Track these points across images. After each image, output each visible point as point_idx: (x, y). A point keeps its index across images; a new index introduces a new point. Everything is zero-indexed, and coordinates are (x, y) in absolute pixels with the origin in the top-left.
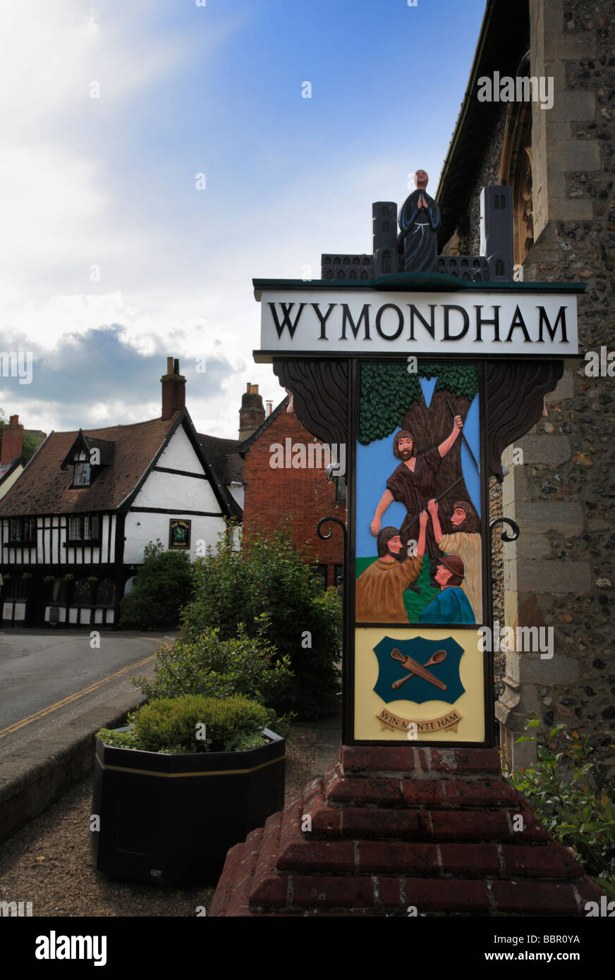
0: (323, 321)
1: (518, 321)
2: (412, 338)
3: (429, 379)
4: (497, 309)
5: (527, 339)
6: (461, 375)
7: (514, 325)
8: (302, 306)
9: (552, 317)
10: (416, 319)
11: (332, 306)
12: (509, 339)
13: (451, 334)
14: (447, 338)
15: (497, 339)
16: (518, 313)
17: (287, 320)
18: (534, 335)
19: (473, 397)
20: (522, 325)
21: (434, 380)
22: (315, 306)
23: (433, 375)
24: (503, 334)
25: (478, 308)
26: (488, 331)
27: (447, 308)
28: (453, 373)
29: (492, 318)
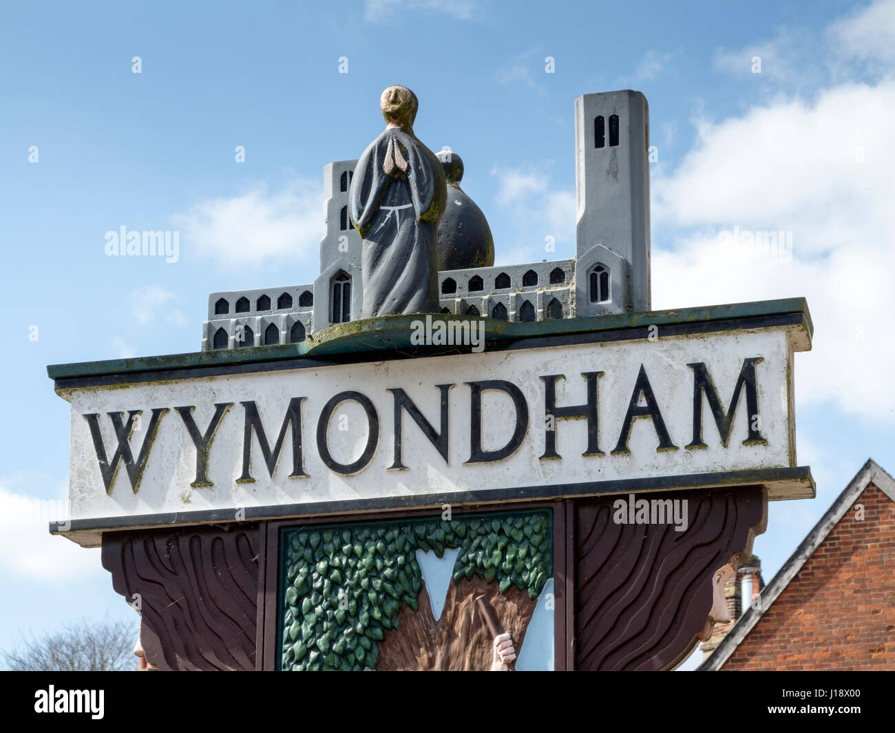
0: (203, 444)
1: (643, 403)
2: (398, 464)
3: (440, 555)
4: (592, 379)
5: (665, 443)
6: (511, 540)
7: (633, 412)
8: (157, 414)
9: (725, 384)
10: (407, 417)
11: (221, 408)
12: (622, 447)
13: (488, 446)
14: (478, 455)
15: (593, 448)
16: (643, 383)
17: (124, 452)
18: (681, 432)
19: (539, 590)
20: (653, 411)
21: (452, 556)
22: (185, 413)
23: (448, 545)
24: (608, 437)
25: (550, 382)
26: (573, 434)
27: (477, 389)
28: (493, 537)
29: (581, 399)
